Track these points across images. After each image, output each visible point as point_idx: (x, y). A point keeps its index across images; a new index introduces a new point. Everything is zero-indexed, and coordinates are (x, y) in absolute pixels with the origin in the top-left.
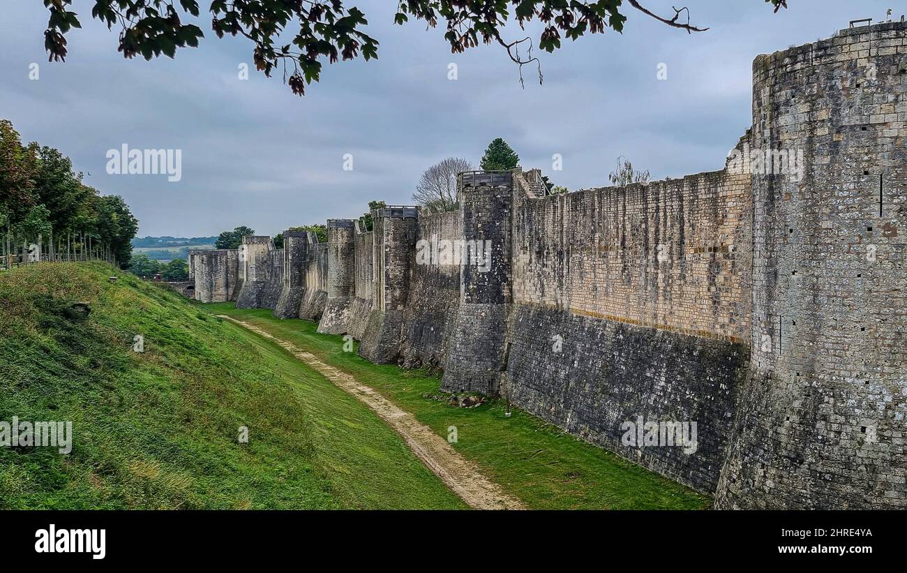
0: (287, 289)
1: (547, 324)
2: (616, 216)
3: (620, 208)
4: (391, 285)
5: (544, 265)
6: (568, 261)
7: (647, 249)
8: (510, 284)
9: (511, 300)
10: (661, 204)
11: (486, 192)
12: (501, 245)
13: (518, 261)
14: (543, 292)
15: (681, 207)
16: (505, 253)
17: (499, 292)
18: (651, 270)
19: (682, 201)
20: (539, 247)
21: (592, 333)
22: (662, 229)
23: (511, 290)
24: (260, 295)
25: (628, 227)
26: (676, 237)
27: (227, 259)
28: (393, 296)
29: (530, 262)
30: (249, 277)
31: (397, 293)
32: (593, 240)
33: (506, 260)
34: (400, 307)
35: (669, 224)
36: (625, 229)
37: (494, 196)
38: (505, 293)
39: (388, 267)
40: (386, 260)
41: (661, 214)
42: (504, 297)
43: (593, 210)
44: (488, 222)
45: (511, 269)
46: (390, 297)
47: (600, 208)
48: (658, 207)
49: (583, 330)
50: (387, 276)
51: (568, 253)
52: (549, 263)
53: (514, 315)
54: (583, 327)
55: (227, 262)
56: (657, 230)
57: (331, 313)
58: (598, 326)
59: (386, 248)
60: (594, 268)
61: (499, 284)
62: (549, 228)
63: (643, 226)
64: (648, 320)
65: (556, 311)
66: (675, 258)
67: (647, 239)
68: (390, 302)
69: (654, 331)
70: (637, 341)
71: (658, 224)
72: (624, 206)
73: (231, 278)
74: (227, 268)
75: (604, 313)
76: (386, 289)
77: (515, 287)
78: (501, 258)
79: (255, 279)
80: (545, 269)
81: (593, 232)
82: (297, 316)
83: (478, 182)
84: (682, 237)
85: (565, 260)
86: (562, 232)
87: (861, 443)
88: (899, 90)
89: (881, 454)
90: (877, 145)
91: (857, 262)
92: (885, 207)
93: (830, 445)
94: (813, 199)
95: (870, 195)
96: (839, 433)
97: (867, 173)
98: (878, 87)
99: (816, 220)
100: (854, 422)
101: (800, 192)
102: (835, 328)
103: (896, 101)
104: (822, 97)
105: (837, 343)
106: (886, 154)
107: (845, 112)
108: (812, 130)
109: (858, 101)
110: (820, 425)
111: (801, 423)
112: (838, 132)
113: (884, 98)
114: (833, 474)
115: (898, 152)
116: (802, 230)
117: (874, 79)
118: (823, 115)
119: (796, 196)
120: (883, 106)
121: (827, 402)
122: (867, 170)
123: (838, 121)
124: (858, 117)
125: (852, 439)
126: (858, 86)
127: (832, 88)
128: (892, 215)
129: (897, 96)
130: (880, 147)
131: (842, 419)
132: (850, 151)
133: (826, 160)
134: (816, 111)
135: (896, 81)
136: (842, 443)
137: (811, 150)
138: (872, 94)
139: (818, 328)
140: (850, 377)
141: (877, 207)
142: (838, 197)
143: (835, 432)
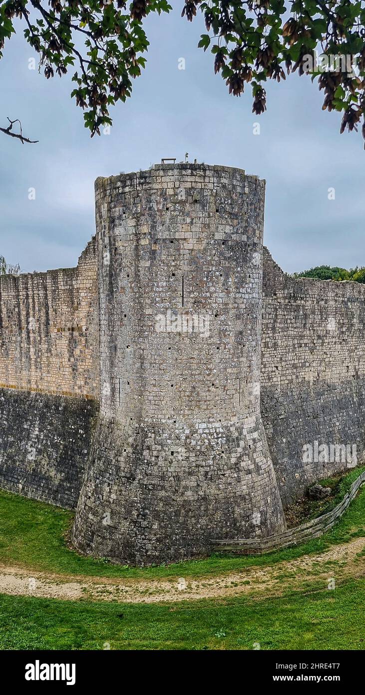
87: (171, 462)
88: (193, 215)
89: (183, 468)
90: (180, 255)
91: (168, 339)
92: (185, 300)
93: (152, 465)
94: (139, 292)
95: (176, 290)
96: (158, 457)
97: (174, 275)
98: (180, 211)
99: (142, 308)
100: (167, 449)
101: (131, 287)
102: (154, 386)
103: (192, 223)
104: (144, 215)
105: (156, 396)
106: (186, 262)
107: (160, 228)
108: (138, 240)
109: (168, 220)
110: (146, 453)
111: (133, 453)
112: (155, 243)
113: (184, 220)
114: (154, 485)
115: (193, 261)
116: (133, 315)
117: (178, 205)
118: (145, 229)
119: (128, 290)
120: (184, 226)
121: (151, 437)
122: (174, 272)
123: (155, 235)
124: (167, 233)
125: (166, 460)
126: (167, 209)
127: (150, 209)
128: (190, 305)
129: (192, 219)
130: (182, 256)
131: (159, 447)
132: (163, 257)
133: (148, 264)
134: (140, 226)
135: (192, 208)
136: (160, 463)
137: (137, 256)
138: (177, 216)
139: (144, 386)
140: (165, 419)
141: (181, 300)
142: (156, 292)
143: (155, 456)
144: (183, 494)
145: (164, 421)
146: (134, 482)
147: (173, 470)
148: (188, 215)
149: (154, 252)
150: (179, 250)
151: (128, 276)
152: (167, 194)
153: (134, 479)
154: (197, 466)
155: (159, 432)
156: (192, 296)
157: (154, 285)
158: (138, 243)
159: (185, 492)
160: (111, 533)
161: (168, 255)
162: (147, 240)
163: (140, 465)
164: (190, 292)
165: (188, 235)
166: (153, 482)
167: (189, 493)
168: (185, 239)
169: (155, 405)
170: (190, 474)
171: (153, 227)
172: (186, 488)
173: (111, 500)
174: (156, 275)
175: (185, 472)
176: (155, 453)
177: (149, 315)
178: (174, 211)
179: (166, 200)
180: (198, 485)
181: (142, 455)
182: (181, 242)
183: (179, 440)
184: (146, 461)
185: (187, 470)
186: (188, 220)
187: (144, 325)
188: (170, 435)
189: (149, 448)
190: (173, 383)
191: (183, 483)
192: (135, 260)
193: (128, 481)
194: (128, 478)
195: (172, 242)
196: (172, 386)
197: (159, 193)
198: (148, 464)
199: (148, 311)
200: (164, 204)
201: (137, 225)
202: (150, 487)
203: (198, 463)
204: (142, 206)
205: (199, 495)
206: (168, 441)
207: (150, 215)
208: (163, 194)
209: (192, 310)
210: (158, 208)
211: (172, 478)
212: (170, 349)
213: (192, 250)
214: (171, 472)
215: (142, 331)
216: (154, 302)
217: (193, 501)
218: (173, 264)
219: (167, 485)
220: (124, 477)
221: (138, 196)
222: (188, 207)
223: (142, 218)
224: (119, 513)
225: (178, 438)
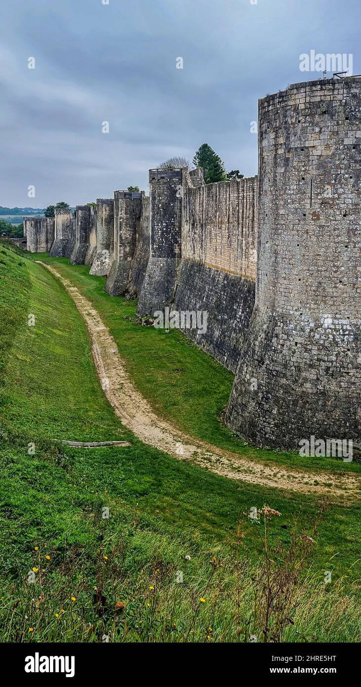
0: (78, 245)
1: (195, 272)
2: (226, 201)
3: (228, 196)
4: (123, 244)
5: (195, 233)
6: (205, 231)
7: (238, 224)
8: (180, 245)
9: (180, 256)
10: (245, 194)
11: (164, 183)
12: (174, 219)
13: (184, 230)
14: (194, 251)
15: (253, 195)
16: (177, 224)
17: (172, 250)
18: (240, 238)
19: (254, 192)
20: (193, 221)
21: (214, 279)
22: (245, 211)
23: (180, 249)
24: (64, 249)
25: (231, 208)
26: (251, 215)
27: (47, 223)
28: (125, 251)
29: (189, 231)
30: (59, 236)
31: (128, 249)
32: (216, 217)
33: (177, 229)
34: (129, 259)
35: (248, 207)
36: (229, 210)
37: (170, 186)
38: (177, 251)
39: (121, 232)
40: (120, 227)
41: (245, 201)
42: (175, 254)
43: (217, 197)
44: (166, 203)
45: (180, 235)
46: (122, 252)
47: (219, 195)
48: (244, 195)
49: (210, 277)
50: (121, 237)
51: (205, 225)
52: (197, 231)
53: (181, 266)
54: (210, 275)
55: (47, 226)
56: (243, 212)
57: (98, 261)
58: (217, 274)
59: (120, 219)
60: (216, 235)
61: (172, 245)
62: (197, 208)
63: (237, 209)
64: (238, 271)
65: (200, 264)
66: (250, 231)
67: (238, 217)
68: (122, 255)
69: (241, 278)
70: (232, 285)
71: (243, 207)
72: (229, 195)
73: (50, 236)
74: (47, 230)
75: (220, 266)
76: (120, 246)
77: (183, 247)
78: (174, 228)
79: (61, 238)
80: (195, 235)
81: (216, 212)
82: (83, 263)
83: (159, 176)
84: (253, 217)
85: (204, 230)
86: (203, 210)
87: (294, 352)
88: (322, 125)
89: (304, 360)
90: (309, 161)
91: (297, 236)
92: (313, 201)
93: (278, 353)
94: (276, 195)
95: (305, 193)
96: (283, 345)
97: (303, 179)
98: (310, 122)
99: (277, 209)
100: (292, 339)
101: (271, 191)
102: (285, 279)
103: (320, 132)
104: (281, 129)
105: (286, 288)
106: (314, 167)
107: (292, 138)
108: (276, 150)
109: (299, 131)
110: (274, 340)
111: (265, 339)
112: (289, 152)
113: (313, 130)
114: (277, 371)
115: (321, 165)
116: (271, 215)
117: (308, 117)
118: (281, 140)
119: (269, 193)
120: (313, 135)
121: (280, 326)
122: (303, 177)
123: (289, 144)
124: (299, 142)
125: (289, 349)
126: (299, 122)
127: (286, 123)
128: (317, 206)
129: (321, 129)
130: (311, 162)
131: (285, 337)
132: (295, 164)
133: (283, 170)
134: (278, 137)
135: (320, 118)
136: (284, 352)
137: (275, 163)
138: (307, 127)
139: (277, 279)
140: (292, 310)
141: (309, 201)
142: (288, 194)
143: (281, 345)
144: (302, 385)
145: (291, 312)
146: (263, 366)
147: (295, 361)
148: (317, 125)
149: (287, 160)
150: (308, 157)
151: (269, 181)
152: (299, 108)
153: (263, 364)
154: (319, 360)
155: (287, 322)
156: (319, 197)
157: (286, 188)
158: (276, 152)
159: (305, 384)
160: (243, 410)
161: (299, 162)
162: (283, 149)
163: (269, 351)
164: (317, 194)
165: (316, 143)
166: (277, 369)
167: (308, 385)
168: (314, 147)
169: (285, 296)
170: (311, 366)
171: (288, 138)
172: (306, 380)
173: (246, 380)
174: (289, 180)
175: (306, 363)
176: (281, 341)
177: (282, 215)
178: (305, 123)
179: (298, 114)
180: (318, 379)
181: (271, 342)
182: (310, 149)
183: (304, 331)
184: (273, 348)
185: (308, 362)
186: (317, 130)
187: (278, 224)
188: (296, 326)
189: (277, 336)
190: (301, 277)
191: (304, 374)
192: (274, 167)
193: (259, 365)
194: (259, 362)
195: (302, 150)
196: (300, 280)
197: (293, 109)
198: (275, 351)
199: (282, 212)
200: (296, 118)
201: (276, 137)
202: (274, 373)
203: (320, 357)
204: (280, 121)
205: (318, 389)
206: (294, 331)
207: (286, 128)
208: (296, 109)
209: (319, 210)
210: (292, 122)
211: (293, 368)
212: (298, 245)
213: (320, 156)
214: (293, 362)
215: (277, 229)
216: (286, 203)
217: (312, 394)
218: (303, 169)
219: (289, 374)
220: (256, 360)
221: (278, 113)
222: (317, 118)
223: (280, 131)
224: (250, 393)
225: (303, 330)
